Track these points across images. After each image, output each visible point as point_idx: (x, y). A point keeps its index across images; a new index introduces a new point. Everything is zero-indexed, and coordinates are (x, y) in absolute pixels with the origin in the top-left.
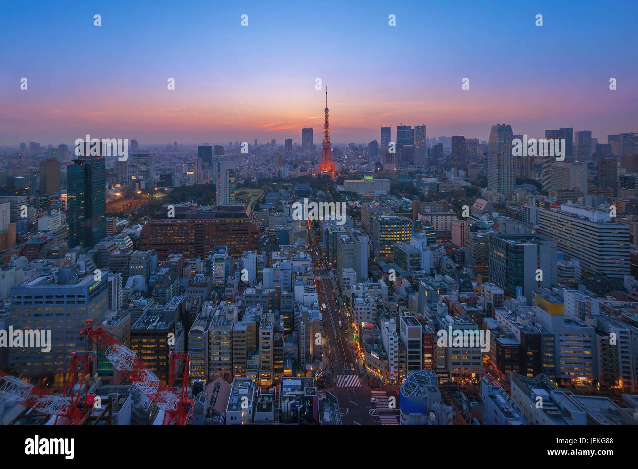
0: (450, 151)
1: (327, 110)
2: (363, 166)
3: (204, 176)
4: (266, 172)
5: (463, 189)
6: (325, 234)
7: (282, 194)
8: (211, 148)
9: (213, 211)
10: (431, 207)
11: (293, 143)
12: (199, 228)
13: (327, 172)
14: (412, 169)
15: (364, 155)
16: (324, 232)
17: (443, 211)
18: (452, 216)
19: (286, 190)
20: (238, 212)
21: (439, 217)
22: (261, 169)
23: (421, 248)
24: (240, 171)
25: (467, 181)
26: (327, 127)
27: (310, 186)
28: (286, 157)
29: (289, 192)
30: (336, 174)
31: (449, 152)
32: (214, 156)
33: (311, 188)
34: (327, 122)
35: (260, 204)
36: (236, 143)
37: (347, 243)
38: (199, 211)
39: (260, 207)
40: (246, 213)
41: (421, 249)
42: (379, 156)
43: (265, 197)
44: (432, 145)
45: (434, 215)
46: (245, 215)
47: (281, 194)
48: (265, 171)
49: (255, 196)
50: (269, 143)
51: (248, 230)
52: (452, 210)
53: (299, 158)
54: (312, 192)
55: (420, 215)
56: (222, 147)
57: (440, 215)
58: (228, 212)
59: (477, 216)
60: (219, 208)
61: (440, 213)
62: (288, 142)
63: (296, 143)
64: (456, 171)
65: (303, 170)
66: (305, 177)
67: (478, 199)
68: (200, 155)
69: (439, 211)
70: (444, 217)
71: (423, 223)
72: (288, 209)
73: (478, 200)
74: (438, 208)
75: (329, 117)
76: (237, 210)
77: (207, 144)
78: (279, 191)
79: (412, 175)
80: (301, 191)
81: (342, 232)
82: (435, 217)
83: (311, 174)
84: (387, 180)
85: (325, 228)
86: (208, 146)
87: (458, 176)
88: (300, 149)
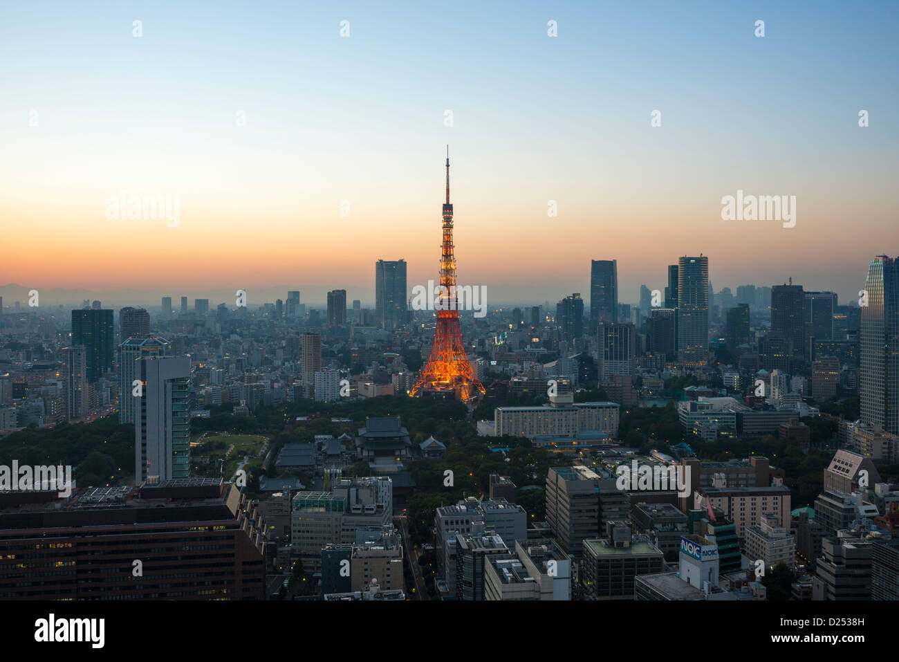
0: (769, 325)
1: (448, 208)
2: (546, 366)
3: (92, 398)
4: (276, 385)
5: (802, 424)
6: (452, 557)
7: (324, 448)
8: (112, 317)
9: (129, 503)
10: (727, 474)
11: (349, 302)
12: (86, 553)
13: (447, 385)
14: (673, 371)
15: (545, 336)
16: (448, 552)
17: (757, 485)
18: (779, 497)
19: (336, 437)
20: (203, 505)
21: (748, 499)
22: (258, 378)
23: (706, 584)
24: (196, 383)
25: (810, 402)
26: (447, 256)
27: (402, 426)
28: (331, 344)
29: (344, 441)
30: (474, 389)
31: (764, 328)
32: (120, 341)
33: (404, 431)
34: (448, 244)
35: (261, 478)
36: (184, 300)
37: (515, 580)
38: (87, 502)
39: (262, 487)
40: (227, 504)
41: (706, 588)
42: (586, 337)
43: (274, 457)
44: (721, 307)
45: (736, 495)
46: (224, 513)
47: (320, 449)
48: (272, 382)
49: (245, 454)
50: (279, 302)
51: (233, 555)
52: (778, 482)
53: (368, 346)
54: (408, 441)
55: (700, 498)
56: (142, 313)
57: (750, 494)
58: (172, 505)
59: (841, 494)
60: (147, 493)
61: (751, 489)
62: (337, 298)
63: (357, 303)
64: (784, 376)
65: (382, 379)
66: (387, 398)
67: (839, 451)
68: (79, 337)
69: (747, 485)
70: (759, 499)
71: (708, 517)
72: (346, 490)
73: (841, 454)
74: (744, 476)
75: (454, 231)
76: (202, 498)
77: (97, 303)
78: (313, 440)
79: (674, 389)
80: (376, 438)
81: (499, 552)
82: (737, 500)
83: (403, 391)
84: (609, 403)
85: (449, 541)
86: (101, 312)
87: (790, 390)
88: (367, 317)
